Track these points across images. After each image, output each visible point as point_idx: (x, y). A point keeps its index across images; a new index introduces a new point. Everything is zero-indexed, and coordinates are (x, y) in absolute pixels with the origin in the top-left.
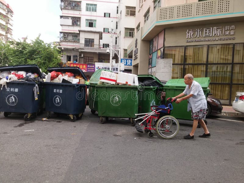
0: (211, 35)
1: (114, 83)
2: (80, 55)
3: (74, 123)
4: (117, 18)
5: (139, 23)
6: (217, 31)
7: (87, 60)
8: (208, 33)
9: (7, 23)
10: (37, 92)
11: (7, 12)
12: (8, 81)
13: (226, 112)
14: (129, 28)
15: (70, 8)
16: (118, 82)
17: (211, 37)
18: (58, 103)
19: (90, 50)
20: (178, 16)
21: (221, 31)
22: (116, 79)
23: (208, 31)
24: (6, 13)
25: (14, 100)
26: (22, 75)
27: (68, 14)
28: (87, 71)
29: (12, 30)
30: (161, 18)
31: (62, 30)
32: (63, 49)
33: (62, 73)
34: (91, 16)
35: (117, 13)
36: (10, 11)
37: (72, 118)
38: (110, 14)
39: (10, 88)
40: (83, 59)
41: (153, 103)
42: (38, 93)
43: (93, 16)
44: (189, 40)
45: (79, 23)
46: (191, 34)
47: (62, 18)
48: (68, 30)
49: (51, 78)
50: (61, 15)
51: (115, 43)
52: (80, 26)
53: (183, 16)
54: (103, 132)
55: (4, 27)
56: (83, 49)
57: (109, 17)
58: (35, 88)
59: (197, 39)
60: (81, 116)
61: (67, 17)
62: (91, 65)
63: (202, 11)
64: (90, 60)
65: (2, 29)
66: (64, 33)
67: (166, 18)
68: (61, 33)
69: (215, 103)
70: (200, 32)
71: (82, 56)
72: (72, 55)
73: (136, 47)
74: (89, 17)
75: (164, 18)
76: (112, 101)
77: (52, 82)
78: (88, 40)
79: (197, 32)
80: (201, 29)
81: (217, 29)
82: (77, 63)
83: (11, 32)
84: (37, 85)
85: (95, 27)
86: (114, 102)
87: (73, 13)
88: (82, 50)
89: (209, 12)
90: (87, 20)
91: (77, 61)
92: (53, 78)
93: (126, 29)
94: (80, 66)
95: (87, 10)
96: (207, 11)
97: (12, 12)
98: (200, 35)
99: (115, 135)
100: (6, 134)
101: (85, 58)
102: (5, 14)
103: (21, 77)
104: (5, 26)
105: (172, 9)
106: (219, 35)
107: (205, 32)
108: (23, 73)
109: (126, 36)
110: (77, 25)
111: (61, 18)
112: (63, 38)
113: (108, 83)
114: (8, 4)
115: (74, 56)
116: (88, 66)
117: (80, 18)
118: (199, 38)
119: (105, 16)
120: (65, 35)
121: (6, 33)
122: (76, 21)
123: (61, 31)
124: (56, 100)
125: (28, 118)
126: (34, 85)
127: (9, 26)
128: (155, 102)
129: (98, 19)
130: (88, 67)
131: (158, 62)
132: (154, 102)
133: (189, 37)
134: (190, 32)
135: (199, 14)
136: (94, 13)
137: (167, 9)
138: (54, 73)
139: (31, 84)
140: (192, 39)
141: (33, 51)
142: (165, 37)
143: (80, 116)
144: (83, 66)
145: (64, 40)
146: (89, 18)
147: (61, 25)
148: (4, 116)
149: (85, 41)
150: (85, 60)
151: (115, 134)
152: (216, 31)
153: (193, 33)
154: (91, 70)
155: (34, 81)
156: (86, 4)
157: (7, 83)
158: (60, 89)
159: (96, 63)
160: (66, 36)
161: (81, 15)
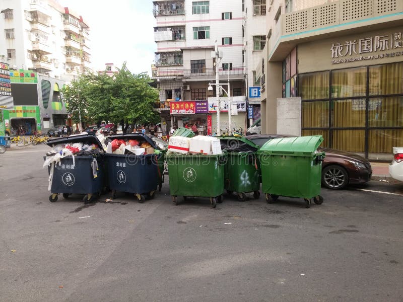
0: (371, 51)
1: (186, 152)
2: (185, 87)
3: (142, 204)
4: (243, 18)
5: (271, 30)
6: (381, 43)
7: (197, 94)
8: (365, 47)
9: (82, 46)
10: (96, 168)
11: (80, 29)
12: (62, 157)
13: (386, 176)
14: (259, 36)
15: (168, 13)
16: (191, 150)
17: (372, 53)
18: (122, 180)
19: (200, 79)
20: (315, 25)
21: (387, 42)
22: (187, 147)
23: (366, 44)
24: (80, 31)
25: (70, 179)
26: (77, 149)
27: (166, 23)
28: (196, 112)
29: (89, 54)
30: (288, 30)
31: (158, 49)
32: (158, 80)
33: (125, 142)
34: (201, 21)
35: (243, 11)
36: (85, 27)
37: (140, 199)
38: (231, 13)
39: (66, 164)
40: (190, 93)
41: (245, 174)
42: (98, 169)
43: (205, 21)
44: (336, 61)
45: (182, 36)
46: (339, 51)
47: (157, 31)
48: (168, 48)
49: (112, 148)
50: (156, 26)
51: (242, 60)
52: (184, 39)
53: (322, 23)
54: (168, 217)
55: (79, 52)
56: (189, 78)
57: (231, 18)
58: (93, 163)
59: (349, 58)
60: (154, 194)
61: (164, 28)
62: (202, 102)
63: (352, 14)
64: (200, 94)
65: (75, 55)
66: (162, 54)
67: (295, 29)
68: (157, 53)
69: (354, 167)
70: (354, 46)
71: (188, 88)
72: (173, 88)
73: (263, 72)
74: (198, 23)
75: (293, 29)
76: (186, 176)
77: (114, 153)
78: (196, 62)
79: (347, 46)
80: (355, 41)
81: (380, 38)
82: (180, 100)
83: (89, 58)
84: (95, 160)
85: (208, 38)
86: (188, 177)
87: (173, 21)
88: (187, 80)
89: (363, 14)
90: (195, 28)
91: (180, 98)
92: (114, 148)
93: (255, 37)
94: (185, 106)
95: (195, 11)
96: (360, 12)
97: (88, 27)
98: (354, 50)
99: (180, 222)
100: (58, 222)
101: (193, 91)
102: (78, 32)
103: (76, 150)
104: (79, 50)
105: (304, 13)
106: (384, 49)
107: (362, 46)
108: (78, 146)
109: (255, 49)
110: (180, 39)
111: (155, 31)
112: (161, 61)
113: (178, 153)
114: (81, 17)
115: (176, 90)
116: (198, 104)
117: (184, 27)
118: (353, 57)
119: (223, 19)
120: (163, 57)
121: (82, 60)
122: (178, 32)
123: (157, 51)
124: (120, 177)
125: (88, 199)
126: (92, 160)
127: (85, 49)
128: (248, 172)
129: (212, 25)
130: (196, 106)
131: (279, 103)
132: (247, 174)
133: (336, 56)
134: (337, 47)
135: (348, 18)
136: (205, 16)
137: (297, 15)
138: (115, 142)
139: (89, 159)
140: (340, 59)
141: (117, 87)
142: (299, 59)
143: (151, 194)
144: (189, 105)
145: (162, 65)
146: (198, 25)
147: (156, 42)
148: (64, 198)
149: (191, 64)
150: (193, 94)
151: (180, 220)
152: (378, 42)
153: (342, 48)
154: (202, 109)
155: (91, 154)
156: (193, 2)
157: (61, 159)
158: (123, 162)
159: (209, 98)
160: (165, 58)
161: (185, 22)
